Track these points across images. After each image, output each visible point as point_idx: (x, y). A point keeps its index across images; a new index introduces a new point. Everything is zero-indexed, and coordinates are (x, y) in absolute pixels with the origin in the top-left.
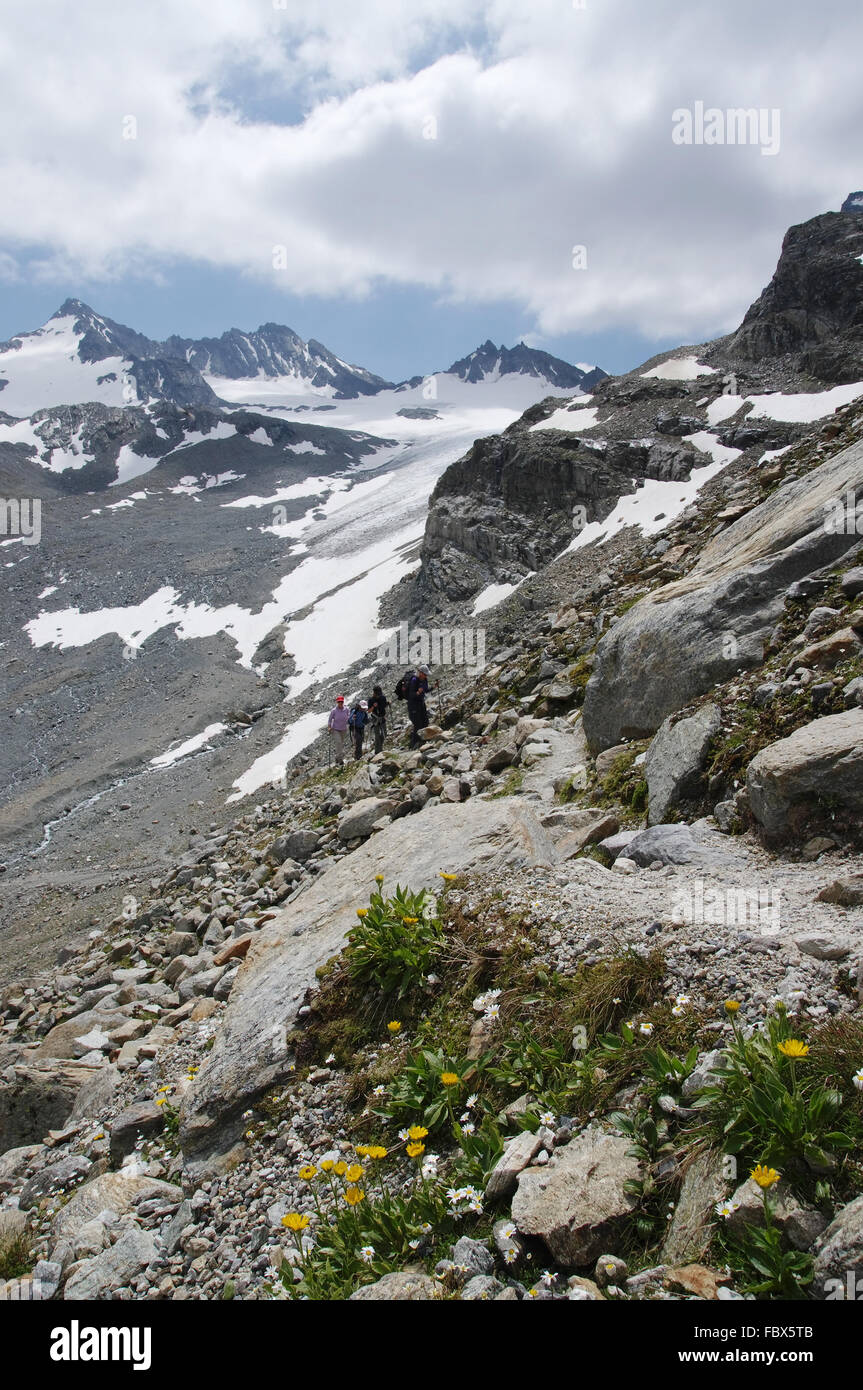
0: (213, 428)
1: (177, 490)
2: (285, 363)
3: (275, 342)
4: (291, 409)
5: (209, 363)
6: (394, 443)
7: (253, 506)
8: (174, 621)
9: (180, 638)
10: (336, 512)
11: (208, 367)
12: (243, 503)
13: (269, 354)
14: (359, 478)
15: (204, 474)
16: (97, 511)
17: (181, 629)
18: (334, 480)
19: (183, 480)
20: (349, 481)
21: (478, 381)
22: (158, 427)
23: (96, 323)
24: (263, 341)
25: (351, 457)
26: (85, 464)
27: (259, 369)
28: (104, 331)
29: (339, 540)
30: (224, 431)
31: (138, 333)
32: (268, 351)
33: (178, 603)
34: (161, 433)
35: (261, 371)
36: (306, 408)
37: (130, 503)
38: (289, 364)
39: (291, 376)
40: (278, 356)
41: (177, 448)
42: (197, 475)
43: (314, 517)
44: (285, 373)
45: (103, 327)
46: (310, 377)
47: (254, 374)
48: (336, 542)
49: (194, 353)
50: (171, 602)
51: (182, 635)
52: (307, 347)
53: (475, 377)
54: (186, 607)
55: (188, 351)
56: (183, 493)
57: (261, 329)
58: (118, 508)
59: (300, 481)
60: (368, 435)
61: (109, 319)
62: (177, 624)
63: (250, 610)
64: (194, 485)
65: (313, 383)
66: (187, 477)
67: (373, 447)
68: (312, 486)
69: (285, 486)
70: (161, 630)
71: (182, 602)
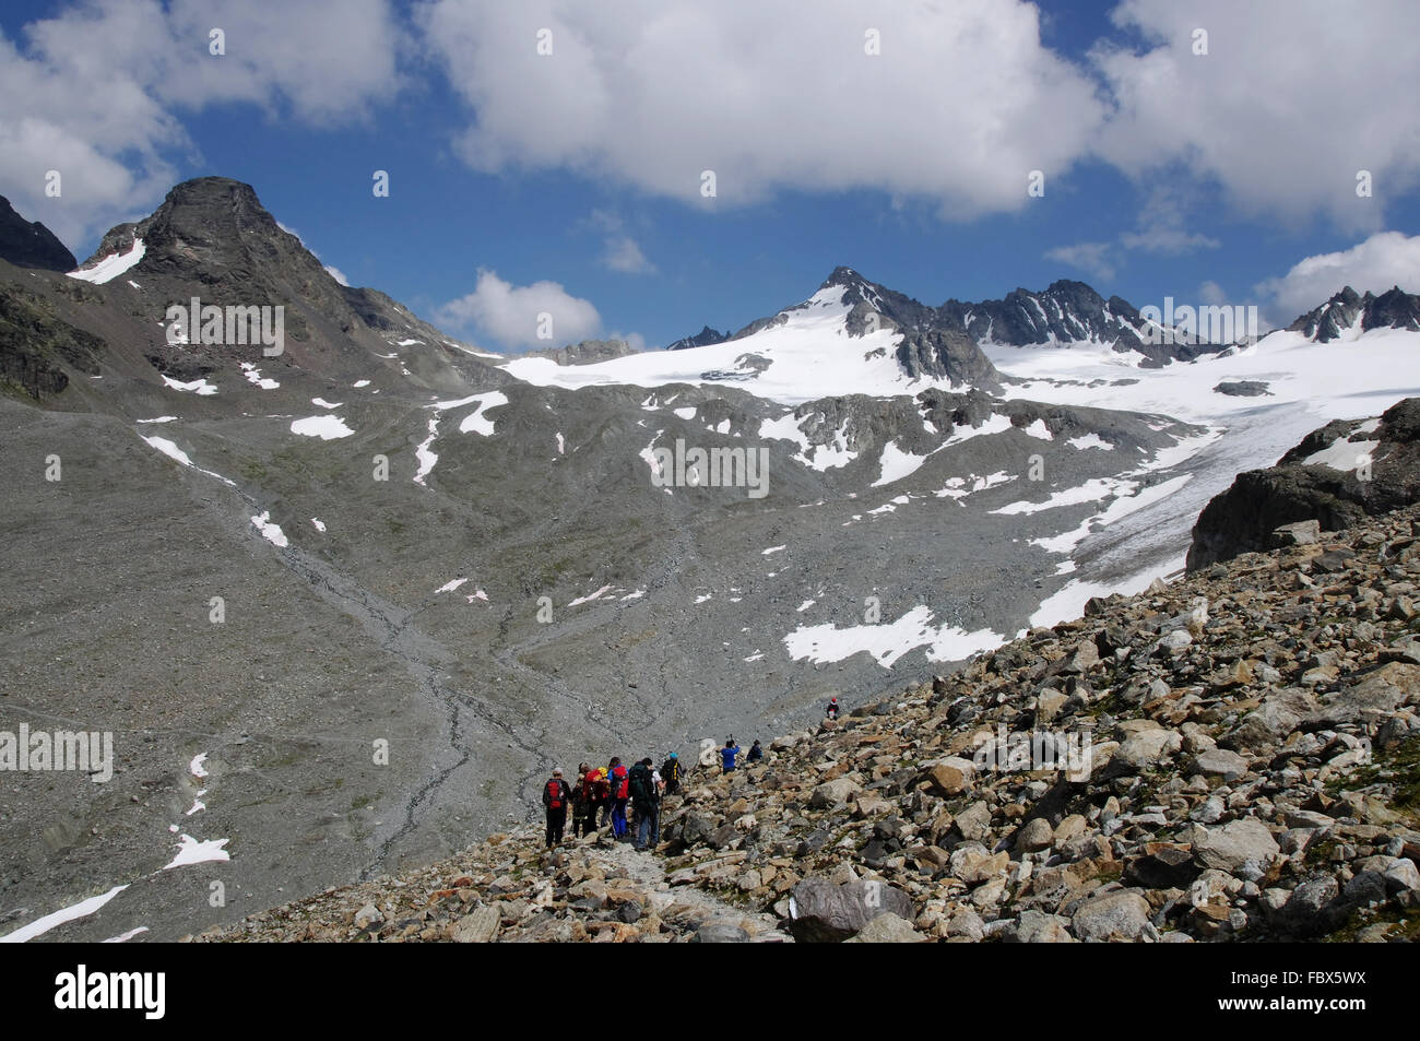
0: (985, 421)
1: (942, 494)
2: (1081, 325)
3: (1070, 301)
4: (1083, 384)
5: (990, 329)
6: (1202, 430)
7: (1022, 514)
8: (925, 642)
9: (930, 660)
10: (1116, 522)
11: (989, 333)
12: (1012, 509)
13: (1061, 317)
14: (1149, 481)
15: (972, 475)
16: (857, 517)
17: (932, 652)
18: (1119, 483)
19: (949, 483)
20: (1136, 484)
21: (1330, 340)
22: (925, 419)
23: (866, 291)
24: (1054, 301)
25: (1145, 452)
26: (848, 461)
27: (1048, 334)
28: (874, 300)
29: (1110, 559)
30: (998, 424)
31: (911, 299)
32: (1061, 312)
33: (930, 624)
34: (929, 427)
35: (1052, 336)
36: (1102, 382)
37: (892, 509)
38: (1085, 327)
39: (1088, 341)
40: (1072, 318)
41: (945, 445)
42: (964, 477)
43: (1090, 528)
44: (1080, 337)
45: (873, 295)
46: (1111, 341)
47: (1042, 339)
48: (1106, 562)
49: (973, 318)
50: (925, 622)
51: (931, 658)
52: (1107, 305)
53: (1326, 334)
54: (938, 629)
55: (966, 316)
56: (948, 496)
57: (1052, 288)
58: (879, 514)
59: (1080, 484)
60: (1172, 420)
61: (880, 286)
62: (929, 646)
63: (1003, 636)
64: (960, 488)
65: (1114, 348)
66: (953, 479)
67: (1175, 437)
68: (1092, 490)
69: (1061, 490)
70: (911, 651)
71: (935, 624)
